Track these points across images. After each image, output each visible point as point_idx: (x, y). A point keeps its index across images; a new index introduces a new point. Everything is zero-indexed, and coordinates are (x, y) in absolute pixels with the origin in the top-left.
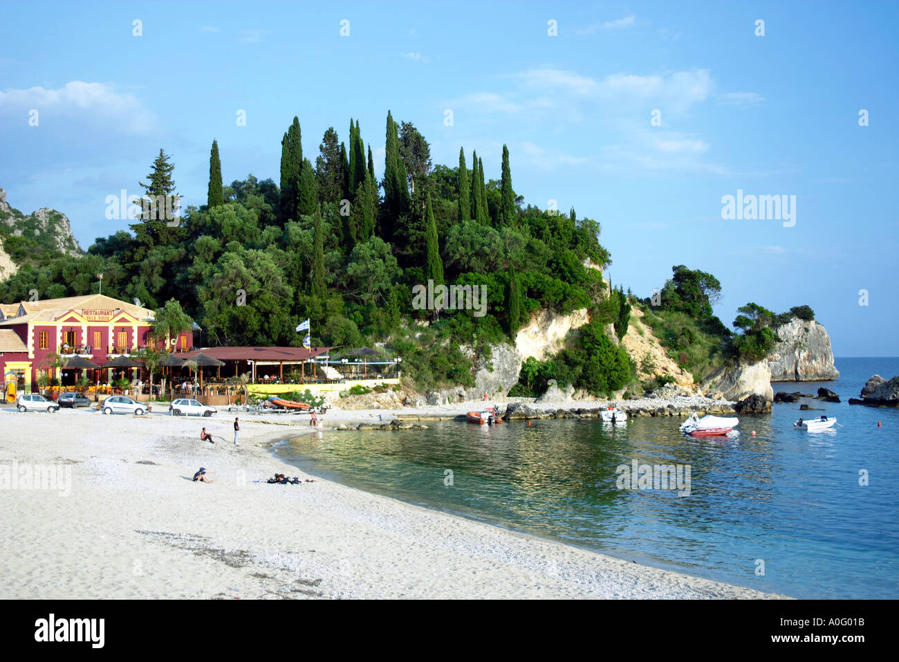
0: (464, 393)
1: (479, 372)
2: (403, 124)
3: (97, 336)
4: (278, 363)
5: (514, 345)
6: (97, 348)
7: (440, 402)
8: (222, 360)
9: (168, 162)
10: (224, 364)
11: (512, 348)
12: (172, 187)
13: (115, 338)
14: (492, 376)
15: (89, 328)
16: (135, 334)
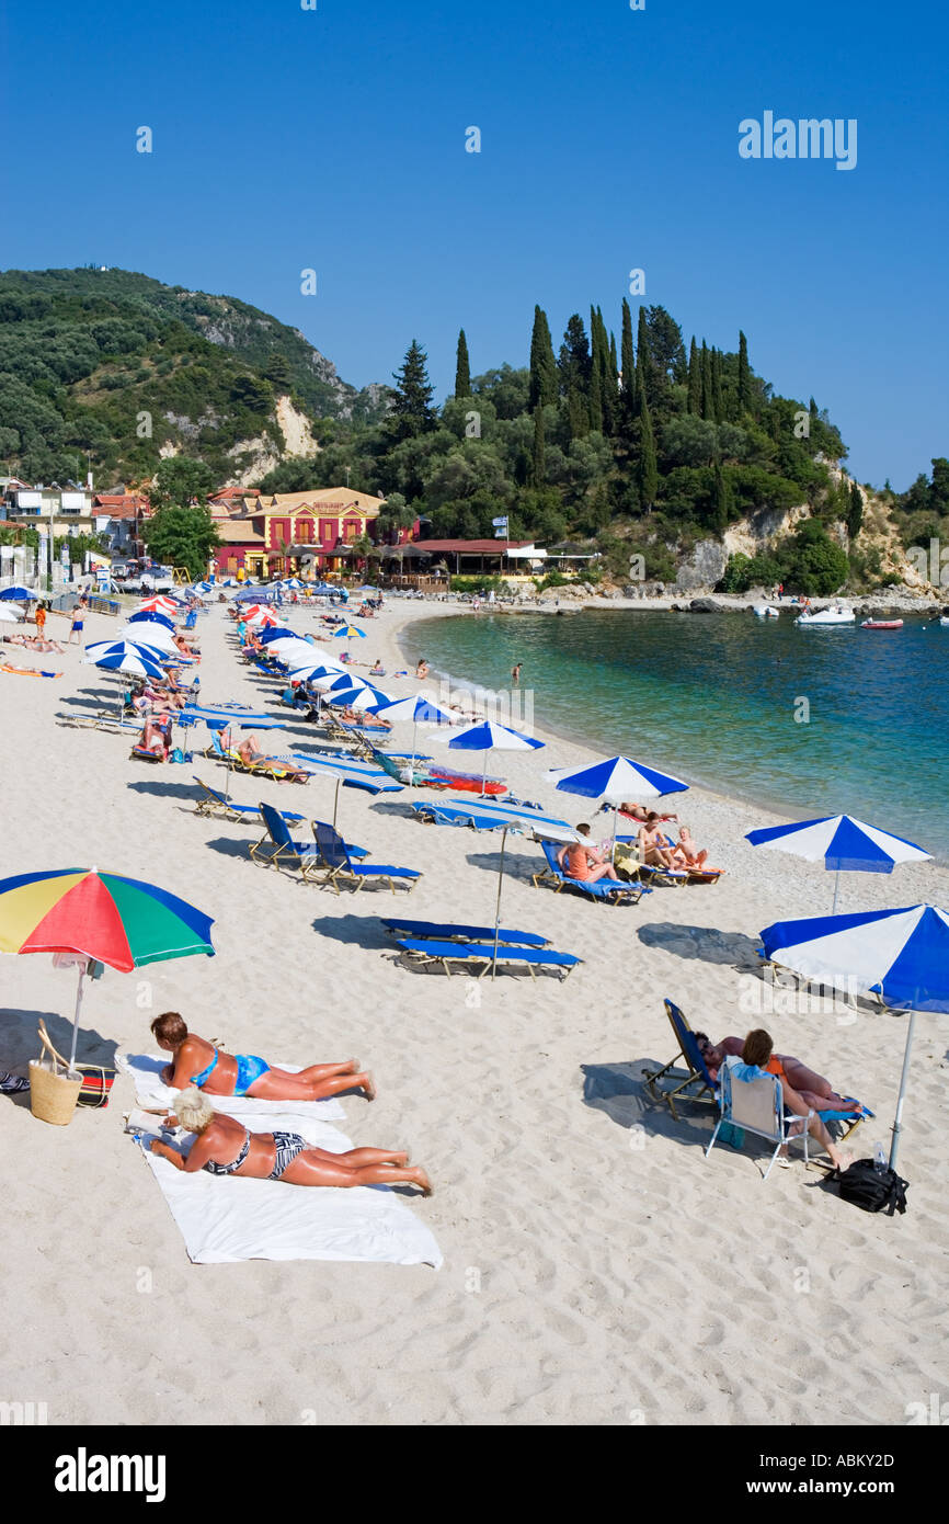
0: (662, 587)
1: (682, 568)
2: (652, 308)
3: (328, 527)
4: (479, 555)
5: (721, 541)
6: (328, 538)
7: (636, 595)
8: (431, 552)
9: (421, 352)
10: (430, 555)
11: (718, 545)
12: (425, 378)
13: (345, 530)
14: (694, 572)
15: (320, 520)
16: (363, 526)
